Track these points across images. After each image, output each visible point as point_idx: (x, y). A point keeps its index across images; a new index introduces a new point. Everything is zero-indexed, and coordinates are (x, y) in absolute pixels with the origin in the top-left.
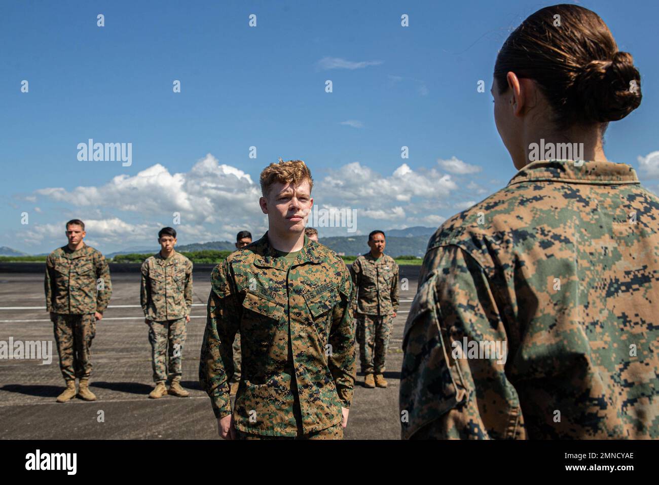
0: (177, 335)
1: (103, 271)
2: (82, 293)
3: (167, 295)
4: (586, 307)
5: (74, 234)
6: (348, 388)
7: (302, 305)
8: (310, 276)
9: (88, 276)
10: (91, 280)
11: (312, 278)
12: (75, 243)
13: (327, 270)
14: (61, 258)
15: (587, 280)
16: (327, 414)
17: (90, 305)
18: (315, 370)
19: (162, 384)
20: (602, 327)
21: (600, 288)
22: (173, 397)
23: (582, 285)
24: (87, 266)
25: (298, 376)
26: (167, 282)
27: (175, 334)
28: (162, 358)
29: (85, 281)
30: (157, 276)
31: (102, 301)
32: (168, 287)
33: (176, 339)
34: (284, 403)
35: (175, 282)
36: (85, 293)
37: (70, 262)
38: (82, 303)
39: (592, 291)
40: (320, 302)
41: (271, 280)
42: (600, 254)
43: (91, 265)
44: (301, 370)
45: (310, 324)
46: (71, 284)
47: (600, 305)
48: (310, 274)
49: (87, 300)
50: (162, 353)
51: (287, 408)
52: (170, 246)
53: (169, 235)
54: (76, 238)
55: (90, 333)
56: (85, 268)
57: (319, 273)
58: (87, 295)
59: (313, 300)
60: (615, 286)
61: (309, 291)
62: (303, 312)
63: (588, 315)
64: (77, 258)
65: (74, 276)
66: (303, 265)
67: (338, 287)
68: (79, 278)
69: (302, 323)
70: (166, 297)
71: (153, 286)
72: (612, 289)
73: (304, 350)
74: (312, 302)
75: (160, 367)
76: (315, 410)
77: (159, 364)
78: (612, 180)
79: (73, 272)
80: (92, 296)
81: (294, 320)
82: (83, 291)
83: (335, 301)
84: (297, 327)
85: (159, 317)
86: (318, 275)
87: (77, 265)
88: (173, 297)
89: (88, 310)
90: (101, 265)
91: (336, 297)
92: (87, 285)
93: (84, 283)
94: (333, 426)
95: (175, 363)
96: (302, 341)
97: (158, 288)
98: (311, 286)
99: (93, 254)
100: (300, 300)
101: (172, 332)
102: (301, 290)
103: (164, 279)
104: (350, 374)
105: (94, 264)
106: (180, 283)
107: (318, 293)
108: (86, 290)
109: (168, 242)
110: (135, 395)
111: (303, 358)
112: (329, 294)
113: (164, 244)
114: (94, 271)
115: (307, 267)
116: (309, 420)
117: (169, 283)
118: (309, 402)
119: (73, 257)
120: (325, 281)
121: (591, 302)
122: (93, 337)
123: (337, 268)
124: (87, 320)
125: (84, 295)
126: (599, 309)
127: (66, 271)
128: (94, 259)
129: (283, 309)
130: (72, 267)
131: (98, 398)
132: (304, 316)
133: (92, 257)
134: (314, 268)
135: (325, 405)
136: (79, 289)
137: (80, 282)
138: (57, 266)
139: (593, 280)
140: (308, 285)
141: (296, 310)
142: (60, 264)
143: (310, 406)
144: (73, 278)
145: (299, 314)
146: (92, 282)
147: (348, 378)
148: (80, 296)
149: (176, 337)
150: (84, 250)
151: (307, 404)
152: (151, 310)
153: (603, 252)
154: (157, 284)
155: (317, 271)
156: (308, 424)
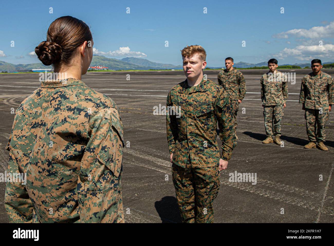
0: (277, 114)
1: (241, 81)
2: (231, 91)
3: (271, 93)
4: (22, 130)
5: (227, 64)
6: (225, 151)
7: (191, 111)
8: (197, 98)
9: (234, 83)
10: (235, 85)
11: (198, 99)
12: (228, 68)
13: (208, 95)
14: (223, 75)
15: (25, 122)
16: (204, 161)
17: (235, 96)
18: (200, 140)
19: (270, 137)
20: (26, 138)
21: (29, 125)
22: (275, 144)
23: (23, 123)
24: (234, 78)
25: (190, 142)
26: (272, 86)
27: (276, 113)
28: (270, 124)
29: (233, 85)
30: (267, 83)
31: (241, 95)
32: (272, 89)
33: (277, 116)
34: (183, 152)
35: (276, 86)
36: (233, 91)
37: (226, 77)
38: (231, 95)
39: (25, 126)
40: (200, 110)
41: (182, 99)
42: (33, 114)
43: (235, 78)
44: (192, 139)
45: (195, 120)
46: (226, 87)
47: (27, 130)
48: (198, 96)
49: (234, 94)
50: (270, 121)
51: (184, 154)
52: (273, 68)
53: (273, 63)
54: (228, 66)
55: (235, 109)
56: (233, 80)
57: (203, 96)
58: (234, 91)
59: (197, 109)
60: (37, 125)
61: (195, 104)
62: (192, 114)
63: (21, 133)
64: (230, 75)
65: (228, 83)
66: (196, 92)
67: (213, 103)
68: (230, 84)
69: (192, 119)
70: (271, 94)
71: (265, 88)
72: (35, 126)
73: (193, 131)
74: (196, 110)
75: (268, 129)
76: (198, 158)
77: (268, 127)
78: (54, 86)
79: (228, 81)
80: (236, 92)
81: (189, 117)
82: (232, 90)
83: (210, 110)
84: (190, 120)
85: (267, 103)
86: (202, 97)
87: (229, 78)
88: (275, 94)
89: (234, 99)
90: (240, 78)
91: (210, 108)
92: (233, 87)
93: (232, 86)
94: (208, 167)
95: (276, 127)
96: (192, 127)
97: (267, 89)
98: (197, 102)
99: (236, 73)
100: (191, 109)
101: (275, 112)
102: (191, 104)
103: (270, 85)
104: (227, 145)
105: (237, 77)
106: (279, 87)
107: (200, 106)
108: (233, 89)
109: (272, 67)
110: (257, 141)
111: (193, 134)
112: (207, 106)
113: (270, 67)
114: (237, 81)
115: (197, 93)
116: (194, 162)
117: (272, 87)
118: (195, 154)
119: (228, 74)
120: (205, 100)
121: (24, 129)
122: (237, 111)
123: (214, 94)
124: (234, 103)
125: (232, 91)
126: (26, 132)
127: (224, 81)
128: (237, 75)
129: (184, 112)
130: (227, 79)
131: (240, 140)
132: (193, 115)
133: (236, 74)
134: (201, 94)
135: (204, 157)
136: (230, 89)
137: (230, 86)
138: (221, 79)
139: (27, 122)
140: (195, 102)
141: (189, 113)
142: (222, 78)
143: (196, 156)
144: (228, 84)
145: (190, 115)
146: (236, 86)
147: (226, 146)
148: (231, 92)
149: (277, 115)
150: (233, 71)
151: (194, 155)
152: (264, 101)
153: (35, 113)
154: (267, 87)
155: (202, 95)
156: (194, 164)
